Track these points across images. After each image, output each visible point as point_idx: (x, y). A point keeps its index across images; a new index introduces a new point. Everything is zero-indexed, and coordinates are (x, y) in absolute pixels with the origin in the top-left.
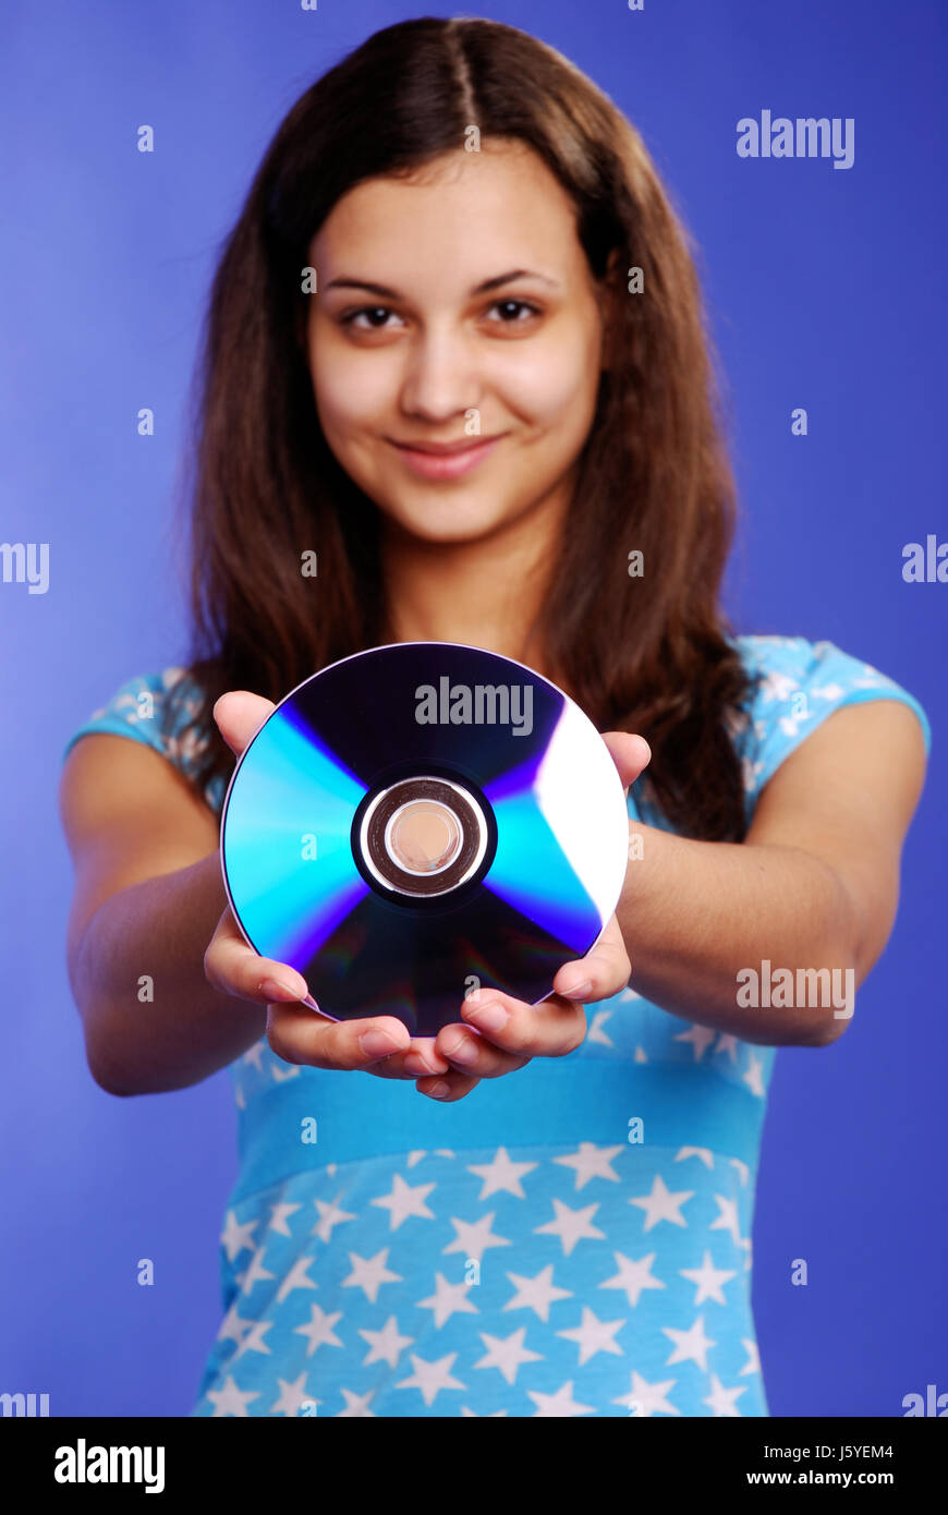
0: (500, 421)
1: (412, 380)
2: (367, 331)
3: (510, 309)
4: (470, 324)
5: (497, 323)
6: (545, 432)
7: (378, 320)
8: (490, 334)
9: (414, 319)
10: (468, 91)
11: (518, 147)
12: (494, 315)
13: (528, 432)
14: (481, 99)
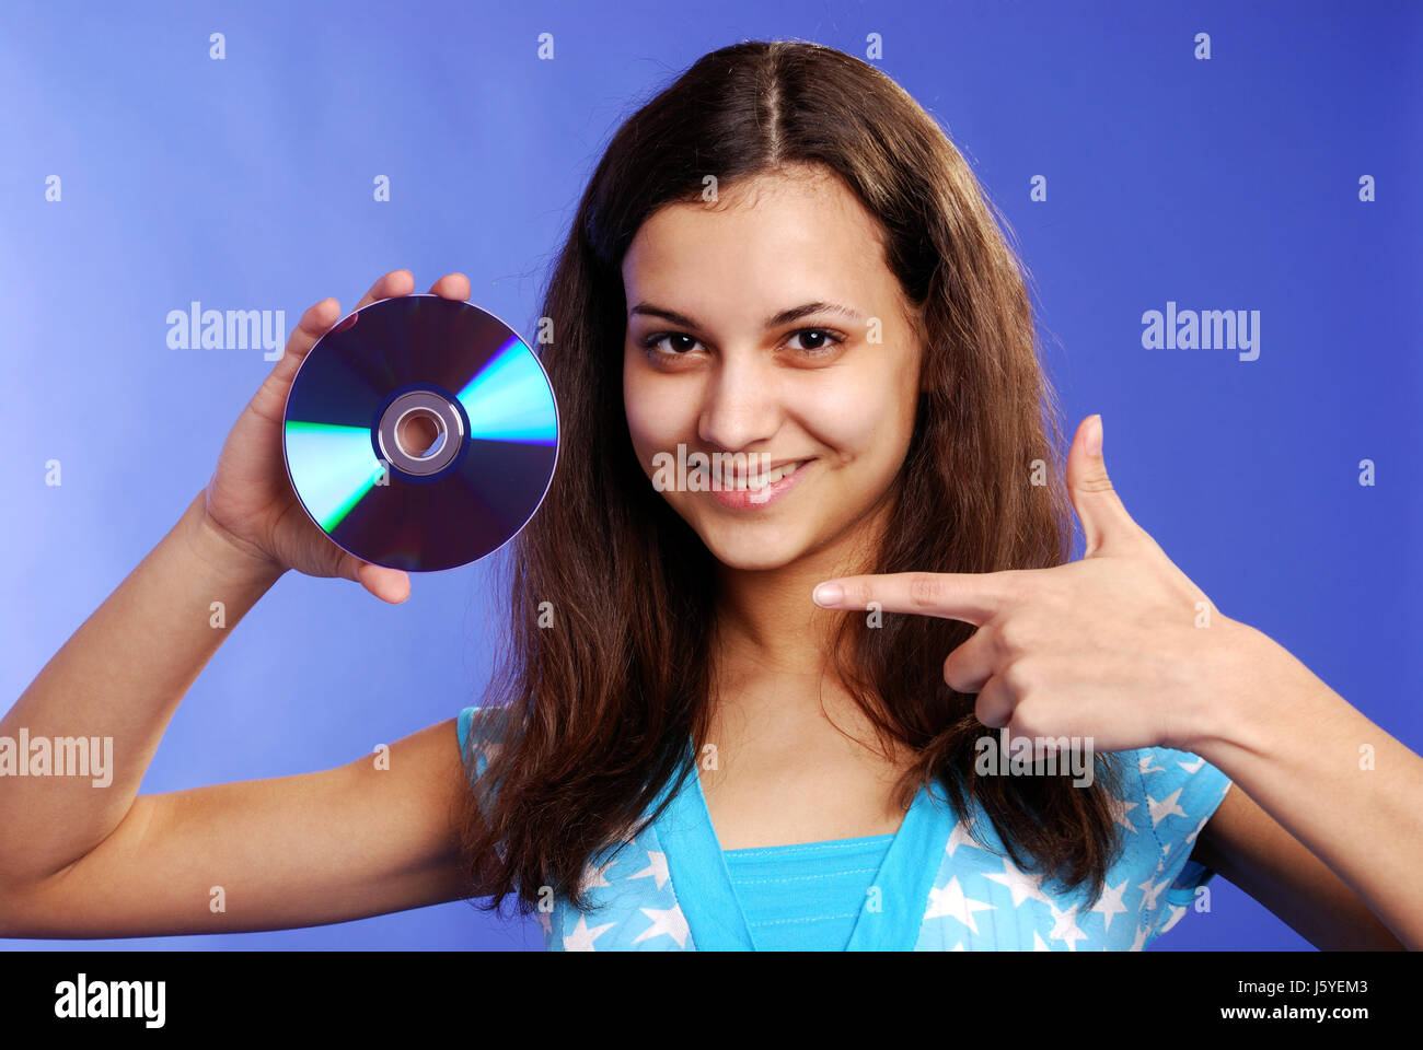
0: (801, 446)
1: (709, 406)
2: (669, 356)
3: (813, 338)
4: (769, 354)
5: (797, 351)
6: (854, 458)
7: (682, 346)
8: (789, 363)
9: (715, 349)
10: (775, 115)
11: (820, 173)
12: (795, 343)
13: (835, 458)
14: (787, 124)
